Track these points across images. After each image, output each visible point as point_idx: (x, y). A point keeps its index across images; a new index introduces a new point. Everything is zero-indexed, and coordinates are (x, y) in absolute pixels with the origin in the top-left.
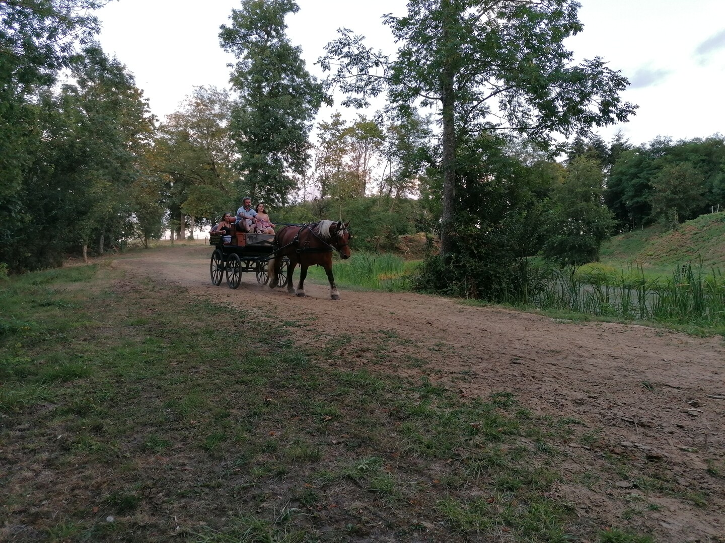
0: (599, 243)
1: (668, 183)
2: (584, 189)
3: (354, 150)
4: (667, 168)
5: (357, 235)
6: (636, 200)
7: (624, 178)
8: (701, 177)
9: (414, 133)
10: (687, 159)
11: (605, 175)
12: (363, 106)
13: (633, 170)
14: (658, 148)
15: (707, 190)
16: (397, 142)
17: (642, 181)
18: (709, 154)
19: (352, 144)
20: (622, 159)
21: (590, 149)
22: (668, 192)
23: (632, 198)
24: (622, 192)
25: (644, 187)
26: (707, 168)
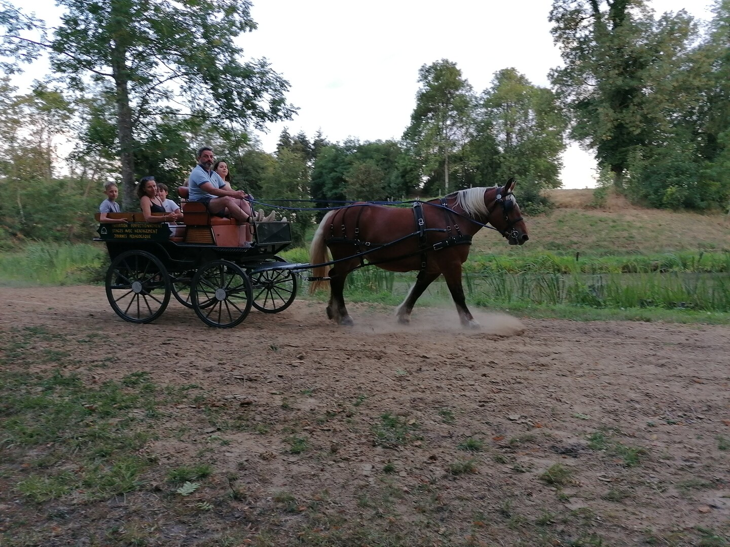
0: (304, 229)
1: (357, 177)
2: (289, 180)
3: (33, 122)
4: (356, 164)
5: (42, 223)
6: (334, 191)
7: (324, 171)
8: (382, 173)
9: (110, 109)
10: (371, 158)
11: (310, 167)
12: (15, 72)
13: (331, 165)
14: (350, 146)
15: (386, 185)
16: (90, 117)
17: (339, 174)
18: (387, 153)
19: (31, 115)
20: (322, 154)
21: (296, 143)
22: (358, 186)
23: (331, 189)
24: (323, 185)
25: (339, 181)
26: (386, 166)
